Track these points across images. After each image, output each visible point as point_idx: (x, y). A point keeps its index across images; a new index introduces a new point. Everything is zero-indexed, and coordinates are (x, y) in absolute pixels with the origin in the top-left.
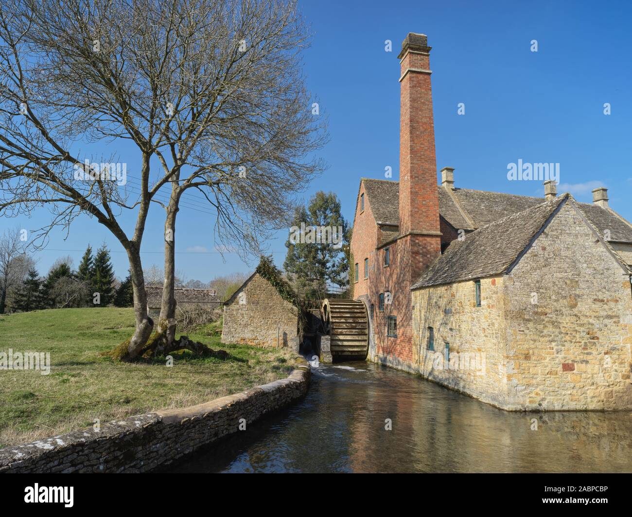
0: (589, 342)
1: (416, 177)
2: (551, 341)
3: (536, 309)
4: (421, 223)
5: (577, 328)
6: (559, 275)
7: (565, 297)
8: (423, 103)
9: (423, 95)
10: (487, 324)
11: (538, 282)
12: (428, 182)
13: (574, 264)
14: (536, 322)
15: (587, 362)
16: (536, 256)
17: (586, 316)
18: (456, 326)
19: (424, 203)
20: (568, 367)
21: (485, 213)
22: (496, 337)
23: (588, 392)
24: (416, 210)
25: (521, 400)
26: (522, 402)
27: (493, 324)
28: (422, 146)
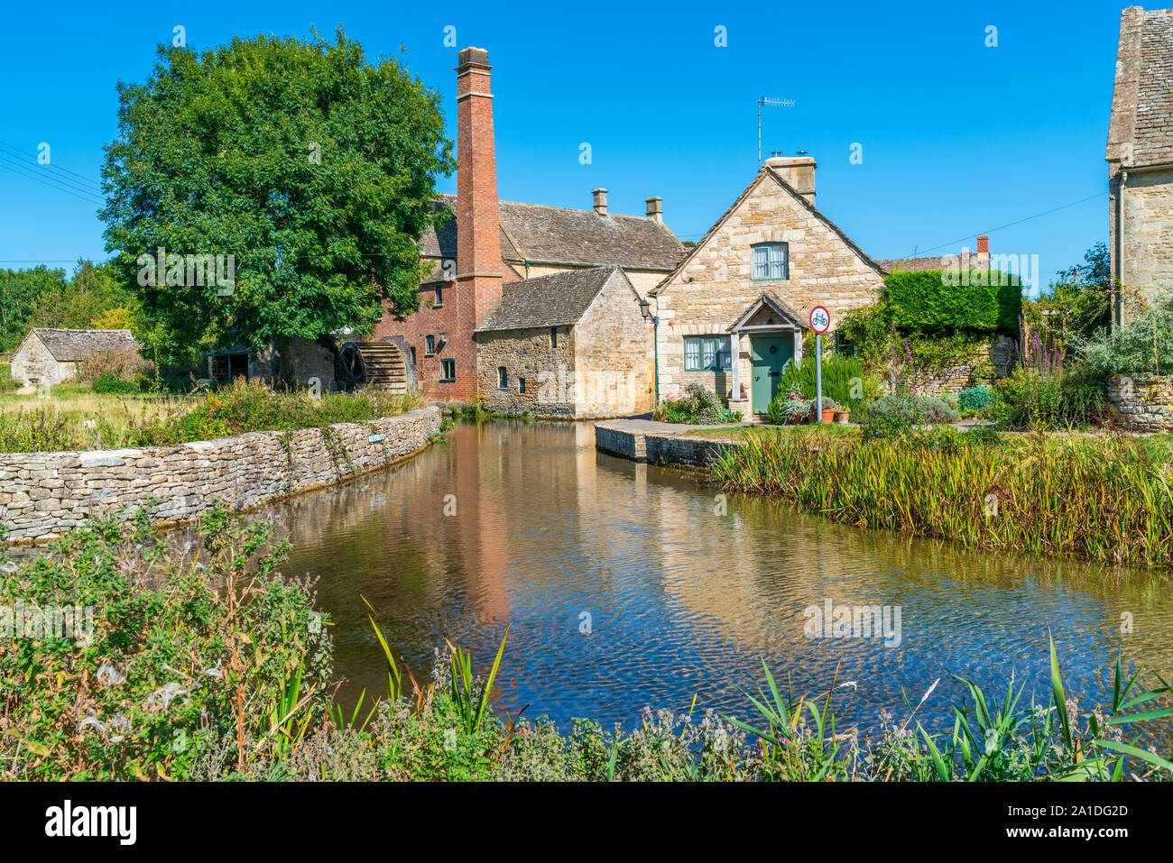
0: (627, 370)
2: (603, 370)
4: (484, 265)
5: (620, 361)
6: (610, 325)
7: (613, 340)
8: (485, 133)
9: (484, 123)
10: (562, 360)
11: (597, 329)
13: (620, 316)
14: (595, 358)
16: (597, 311)
17: (626, 353)
18: (532, 364)
19: (486, 243)
21: (531, 236)
24: (480, 250)
27: (566, 360)
28: (484, 181)
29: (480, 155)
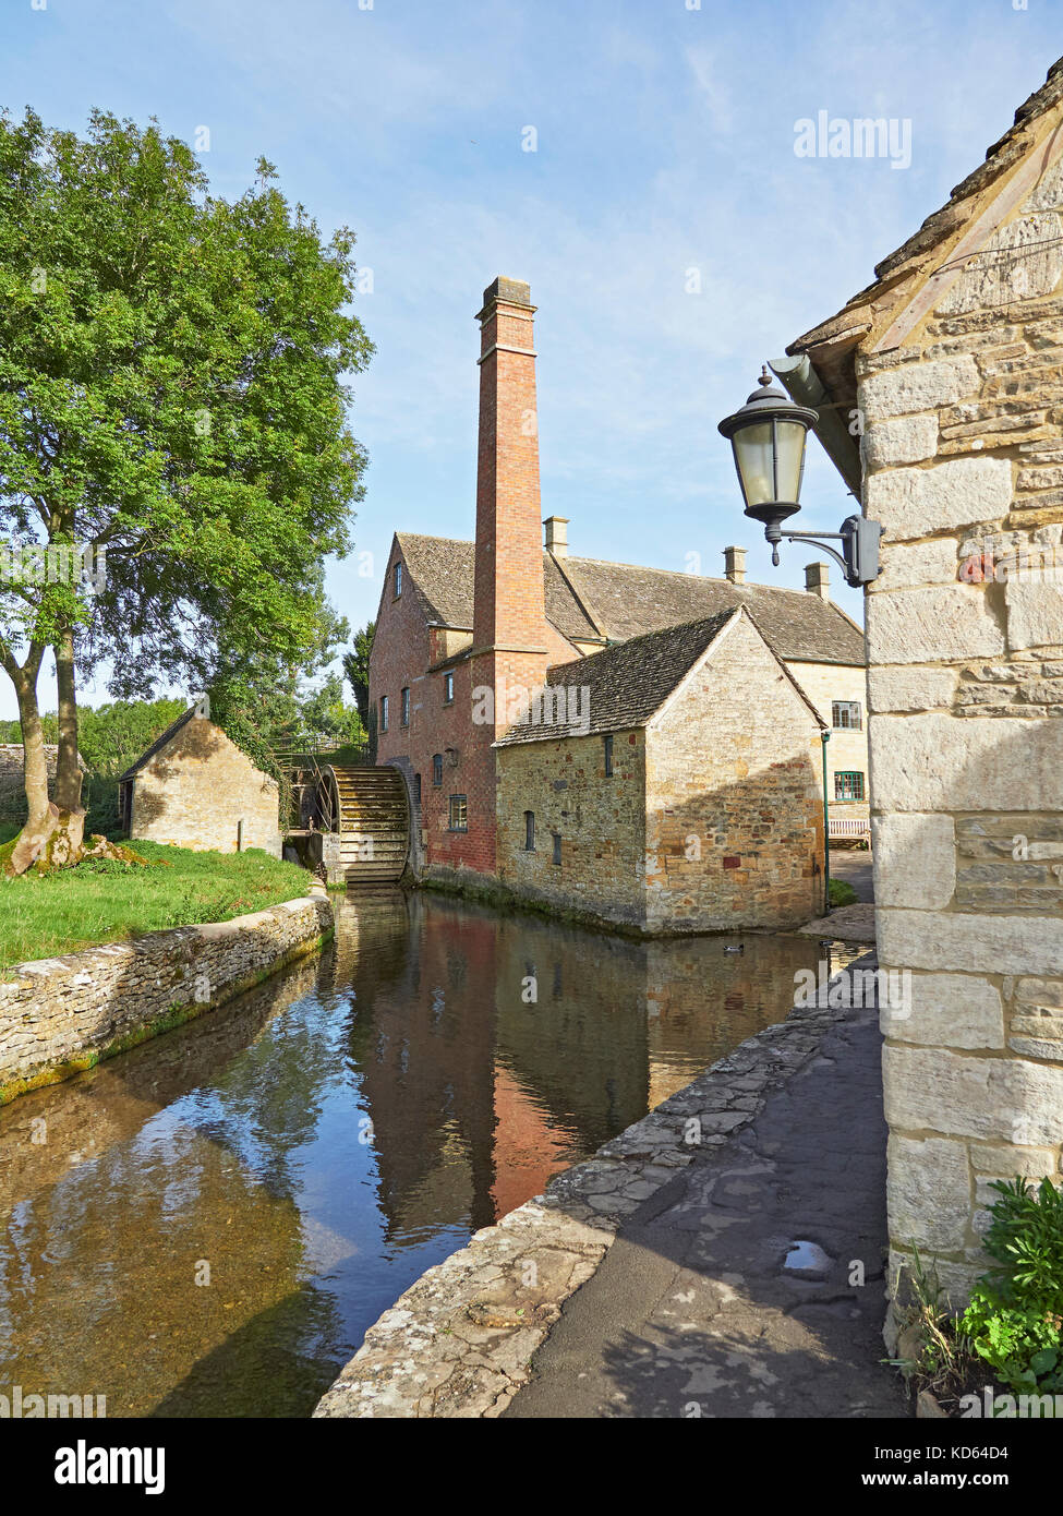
0: (762, 826)
1: (506, 547)
2: (709, 826)
3: (691, 781)
4: (513, 631)
5: (747, 807)
6: (724, 729)
7: (731, 762)
9: (520, 396)
10: (620, 803)
11: (695, 738)
12: (527, 557)
13: (747, 715)
15: (757, 854)
16: (693, 699)
17: (760, 788)
18: (572, 808)
19: (519, 594)
20: (731, 862)
21: (622, 606)
22: (633, 822)
23: (756, 896)
24: (506, 607)
25: (666, 911)
26: (666, 914)
27: (629, 803)
28: (518, 491)
29: (511, 447)
